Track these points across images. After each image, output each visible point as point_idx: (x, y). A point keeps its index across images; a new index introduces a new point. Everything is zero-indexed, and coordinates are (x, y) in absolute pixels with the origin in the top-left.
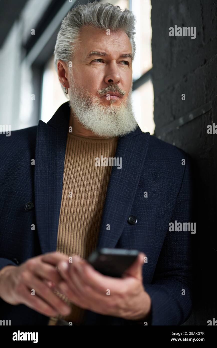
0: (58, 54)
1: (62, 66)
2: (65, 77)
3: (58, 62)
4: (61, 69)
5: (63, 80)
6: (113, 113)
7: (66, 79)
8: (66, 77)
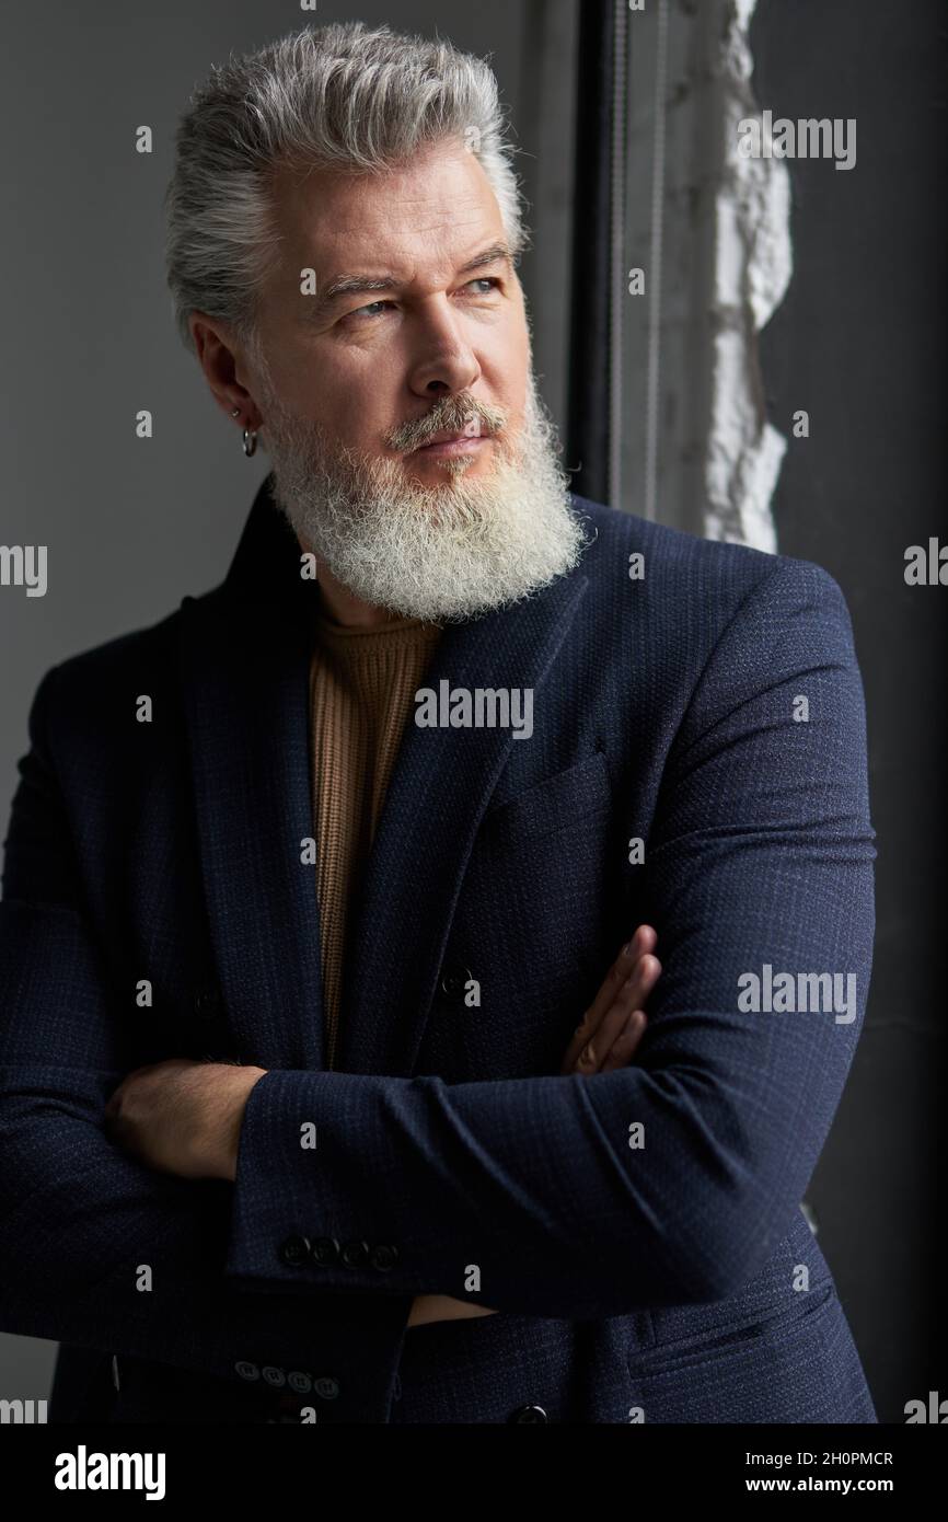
0: (180, 286)
1: (214, 339)
2: (235, 383)
3: (193, 321)
4: (211, 350)
5: (233, 398)
6: (469, 515)
7: (243, 392)
8: (240, 383)
